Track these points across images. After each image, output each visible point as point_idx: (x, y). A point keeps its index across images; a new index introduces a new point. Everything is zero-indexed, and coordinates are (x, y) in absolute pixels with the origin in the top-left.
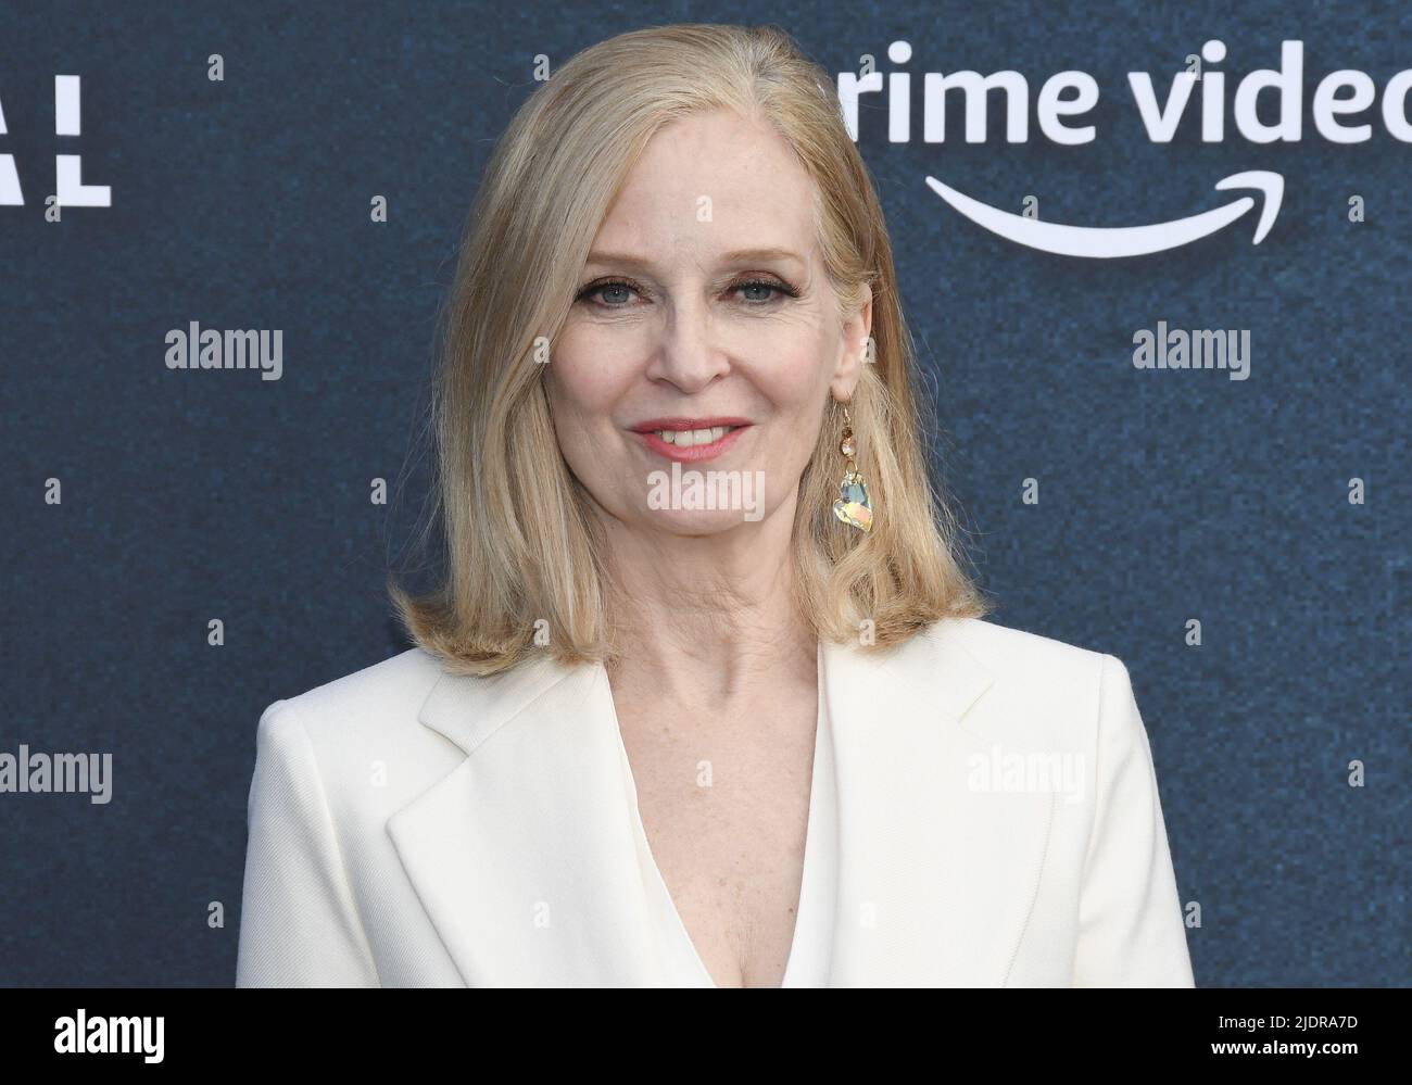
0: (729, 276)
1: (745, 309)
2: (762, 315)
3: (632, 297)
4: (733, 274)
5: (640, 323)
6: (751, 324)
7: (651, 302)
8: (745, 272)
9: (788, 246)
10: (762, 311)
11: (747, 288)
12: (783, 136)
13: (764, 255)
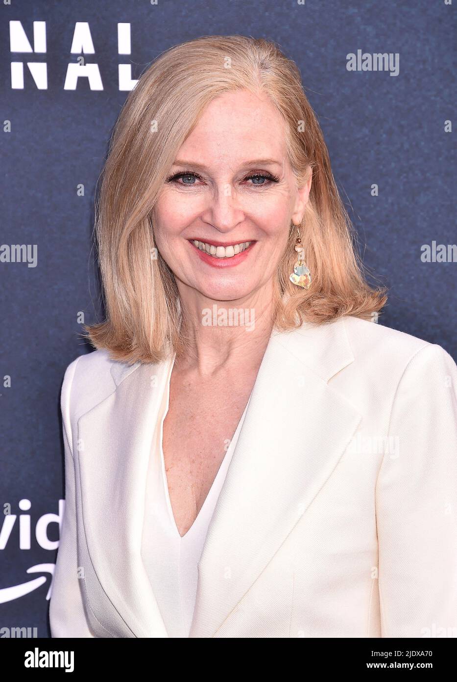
0: (245, 173)
1: (252, 189)
2: (261, 191)
3: (197, 181)
4: (247, 172)
5: (201, 194)
6: (255, 195)
7: (206, 184)
8: (253, 170)
9: (275, 158)
10: (261, 189)
11: (253, 178)
12: (272, 102)
13: (263, 162)
